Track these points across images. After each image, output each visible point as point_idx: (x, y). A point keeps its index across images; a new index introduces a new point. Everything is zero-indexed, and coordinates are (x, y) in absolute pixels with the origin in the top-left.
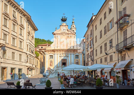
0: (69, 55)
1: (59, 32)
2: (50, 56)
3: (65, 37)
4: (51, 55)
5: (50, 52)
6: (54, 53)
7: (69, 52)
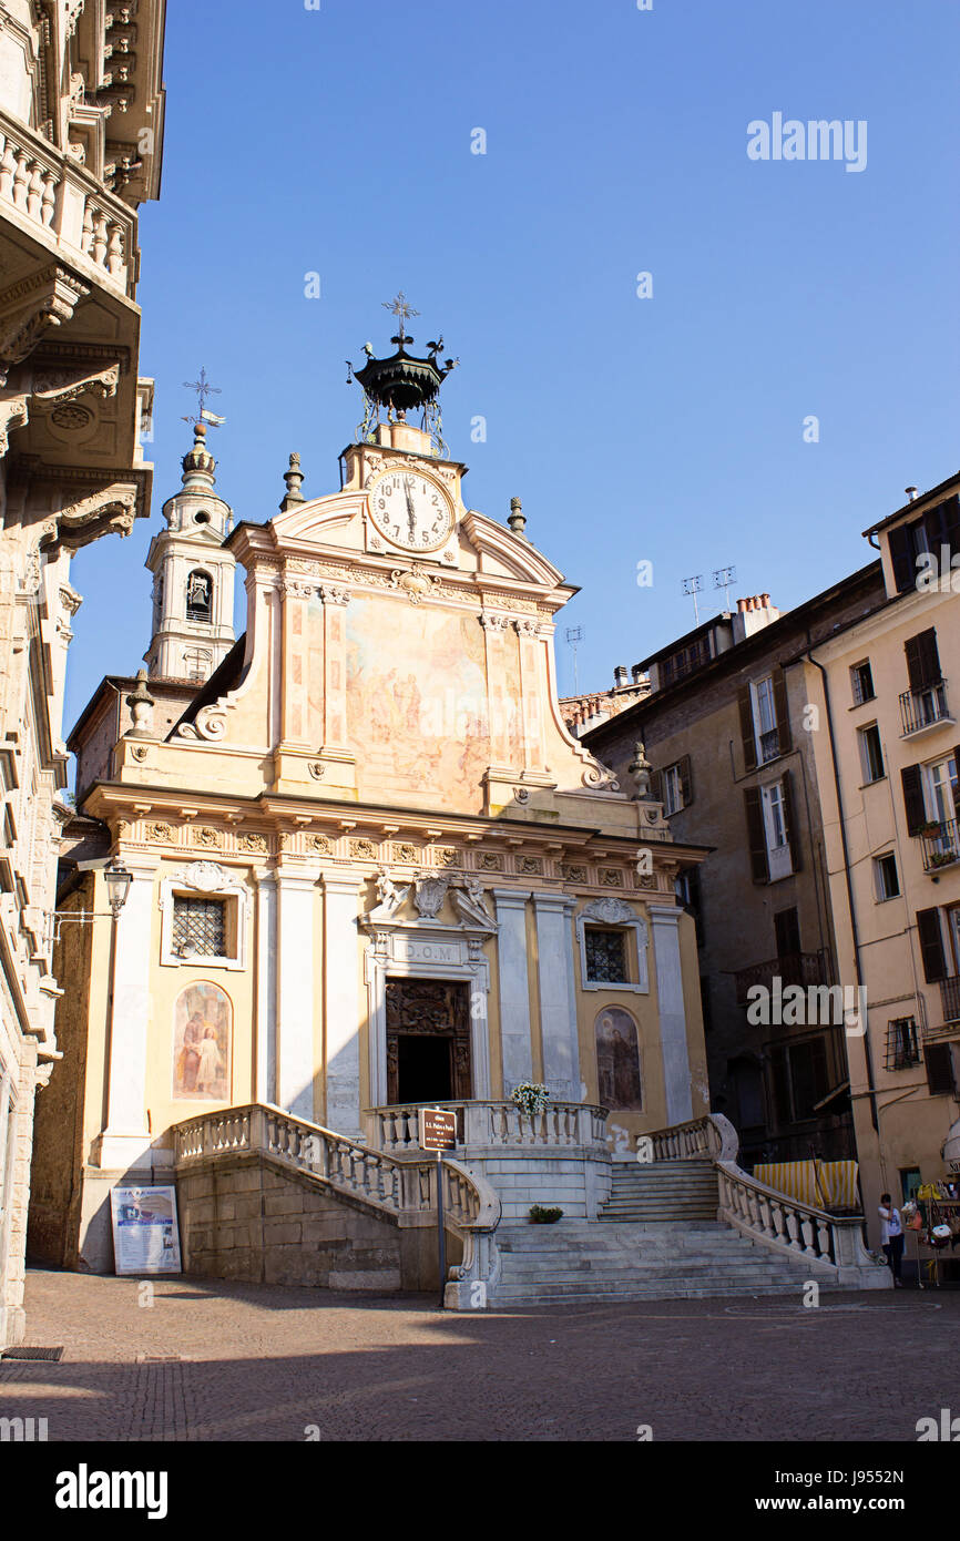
0: (513, 923)
1: (349, 539)
2: (183, 900)
3: (437, 621)
4: (208, 880)
5: (185, 836)
6: (257, 855)
7: (510, 864)
